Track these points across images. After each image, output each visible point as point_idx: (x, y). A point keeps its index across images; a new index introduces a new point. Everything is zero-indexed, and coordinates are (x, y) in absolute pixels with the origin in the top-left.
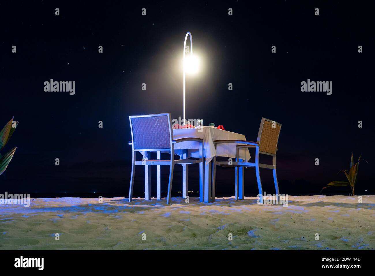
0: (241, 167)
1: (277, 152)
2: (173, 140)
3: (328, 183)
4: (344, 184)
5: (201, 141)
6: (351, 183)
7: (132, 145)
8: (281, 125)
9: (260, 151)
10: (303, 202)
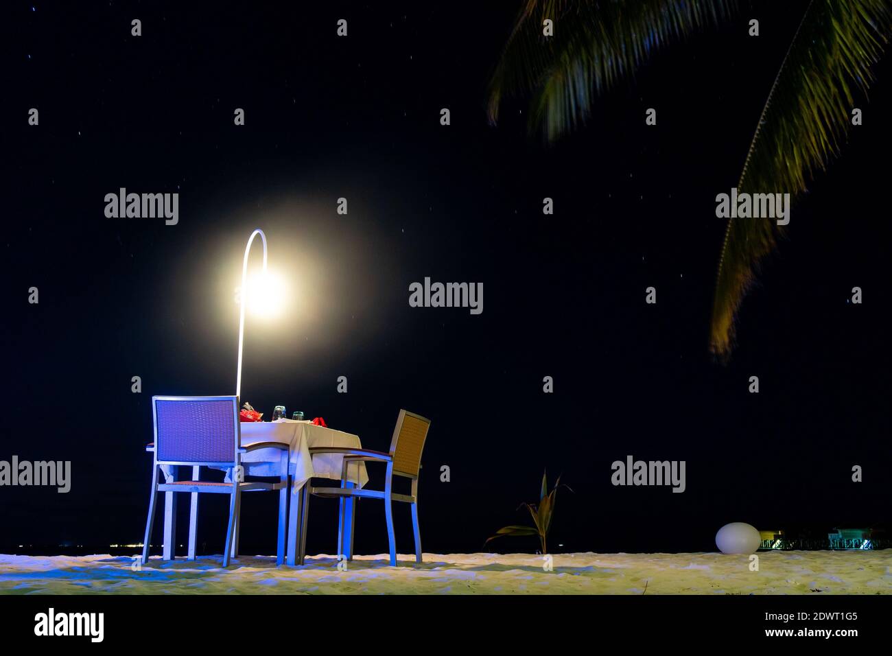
0: (352, 497)
1: (420, 471)
2: (240, 448)
3: (500, 529)
4: (528, 532)
5: (284, 448)
6: (541, 528)
7: (153, 453)
8: (430, 421)
9: (393, 470)
10: (463, 564)
